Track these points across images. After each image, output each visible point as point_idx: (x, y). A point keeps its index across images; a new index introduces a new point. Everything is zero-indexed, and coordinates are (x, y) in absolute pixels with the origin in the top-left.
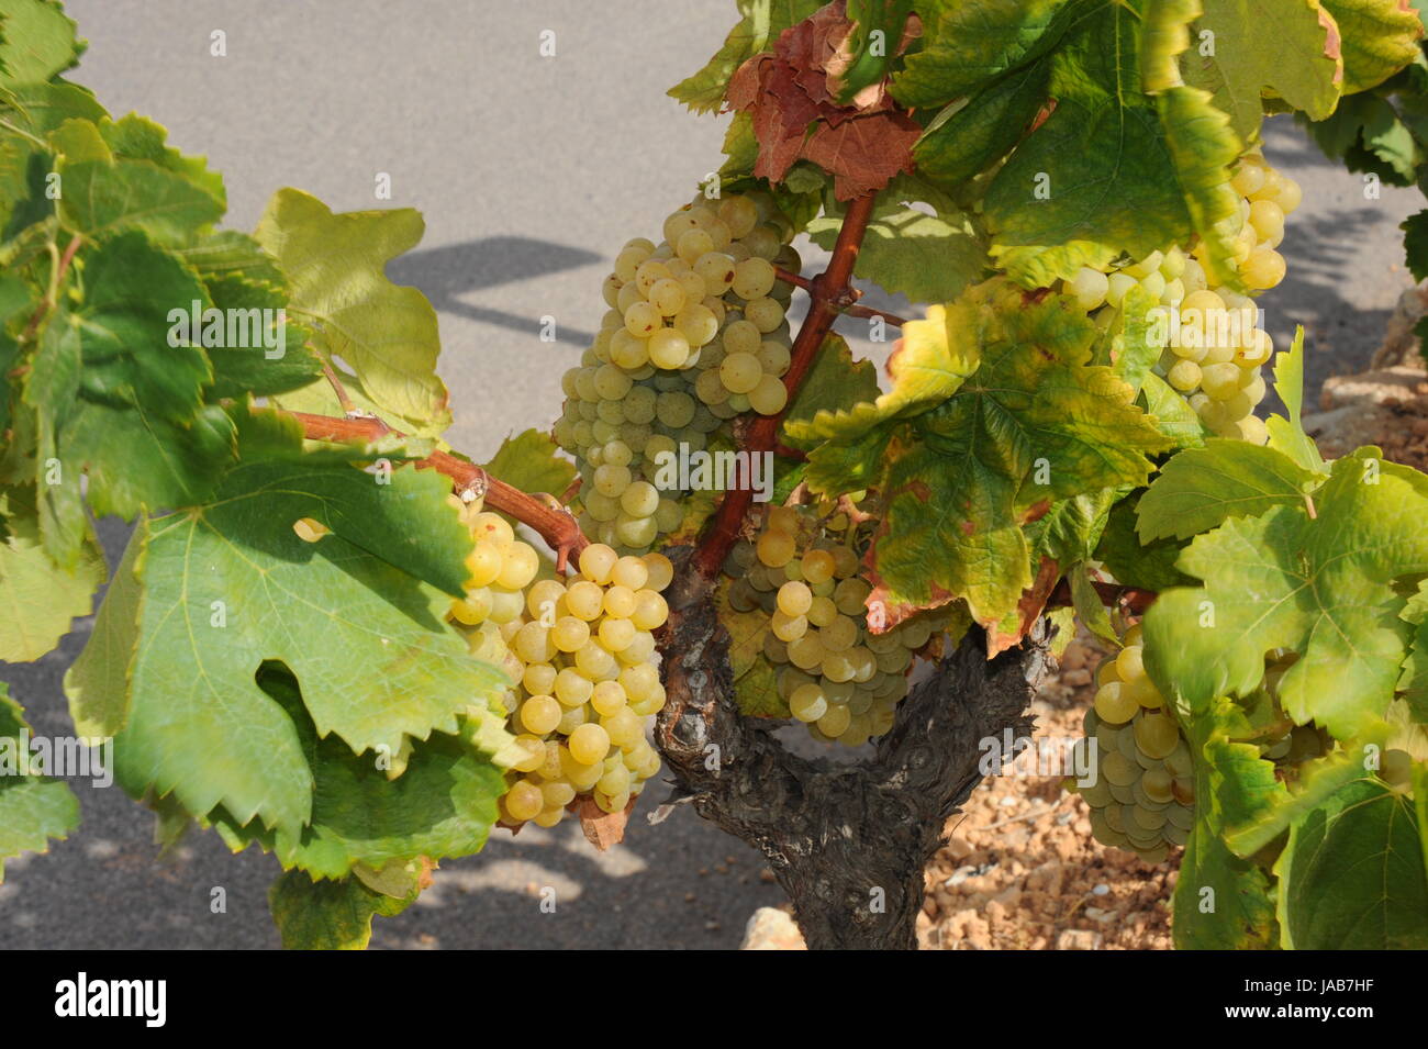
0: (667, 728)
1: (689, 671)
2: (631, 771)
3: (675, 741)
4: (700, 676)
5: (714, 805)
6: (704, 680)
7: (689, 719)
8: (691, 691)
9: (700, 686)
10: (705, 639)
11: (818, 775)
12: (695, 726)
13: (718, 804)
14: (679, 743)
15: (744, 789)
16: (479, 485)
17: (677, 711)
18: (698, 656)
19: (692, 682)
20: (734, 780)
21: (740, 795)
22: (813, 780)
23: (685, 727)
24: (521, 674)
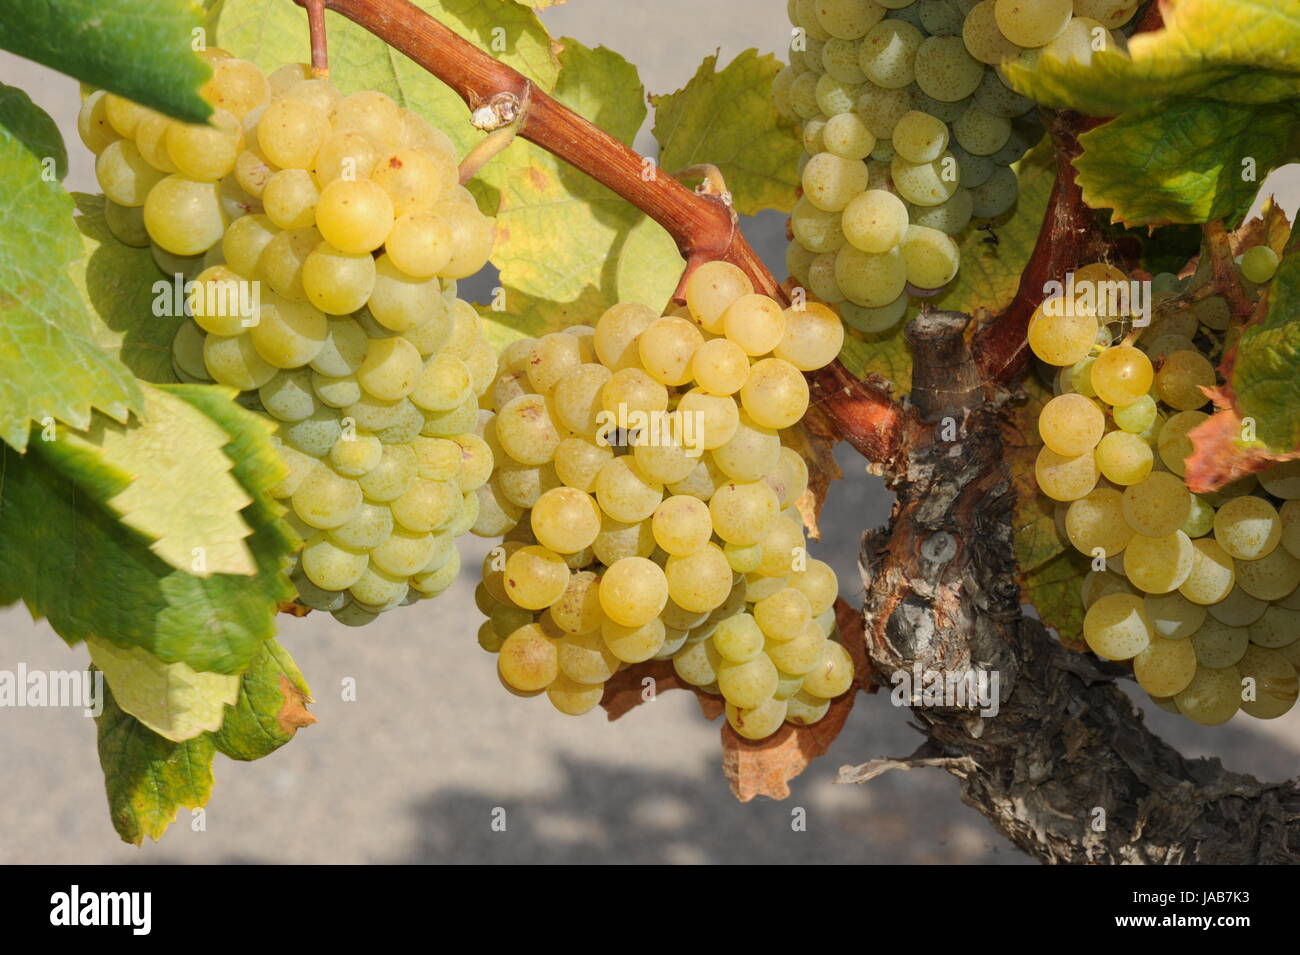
0: (875, 621)
1: (925, 532)
2: (783, 674)
3: (886, 647)
4: (945, 543)
5: (984, 788)
6: (950, 551)
7: (910, 612)
8: (921, 565)
9: (938, 561)
10: (962, 481)
11: (1186, 784)
12: (916, 626)
13: (989, 788)
14: (890, 652)
15: (1036, 771)
16: (509, 105)
17: (892, 594)
18: (945, 507)
19: (927, 551)
20: (1021, 753)
21: (1028, 780)
22: (1177, 791)
23: (903, 626)
24: (550, 445)
